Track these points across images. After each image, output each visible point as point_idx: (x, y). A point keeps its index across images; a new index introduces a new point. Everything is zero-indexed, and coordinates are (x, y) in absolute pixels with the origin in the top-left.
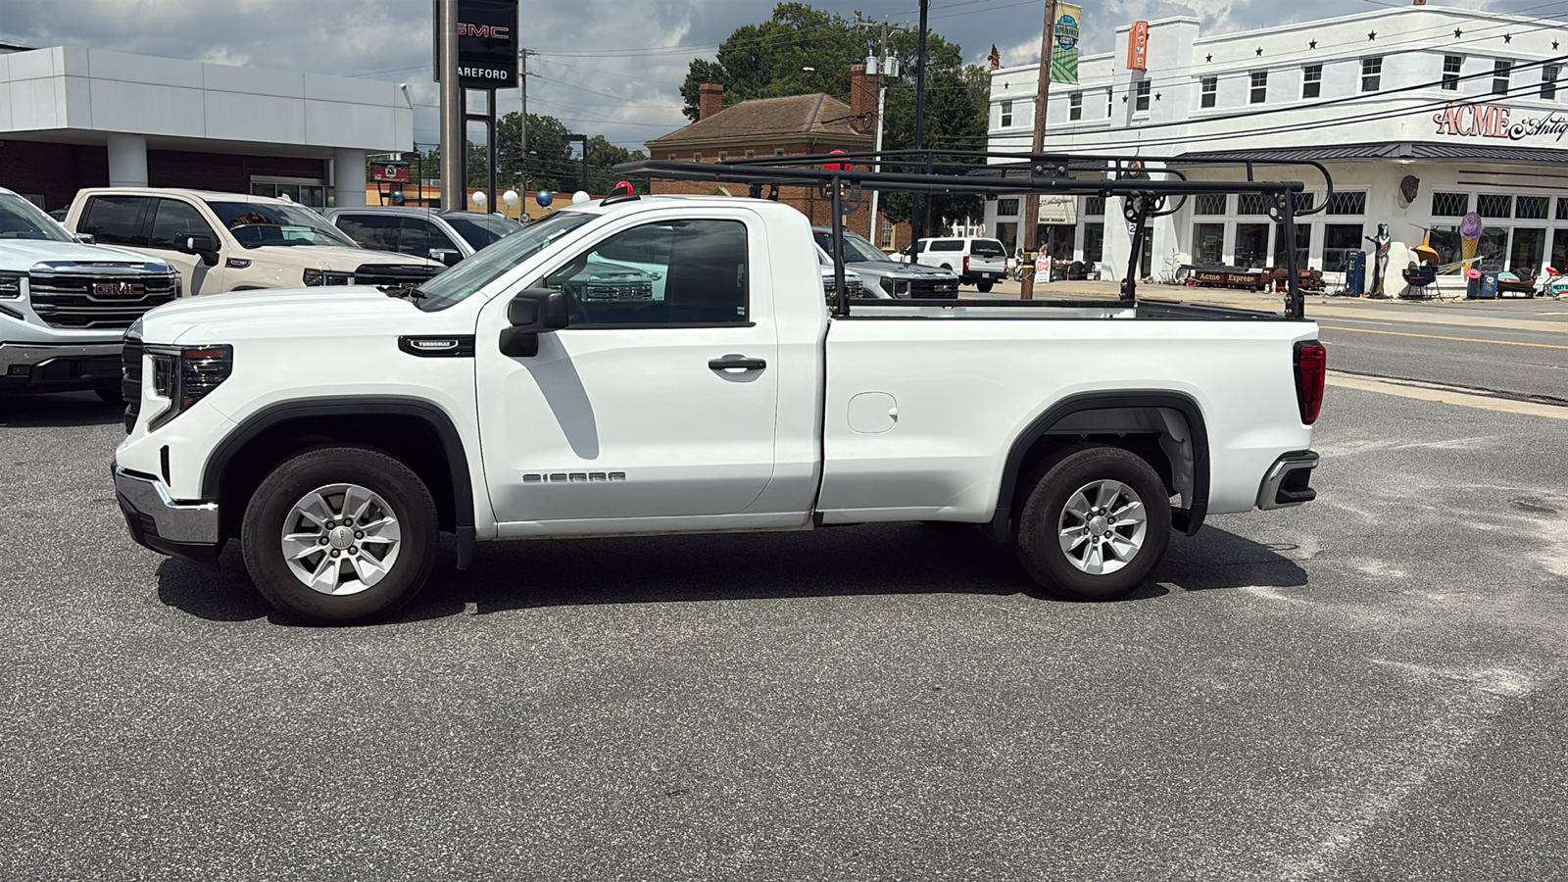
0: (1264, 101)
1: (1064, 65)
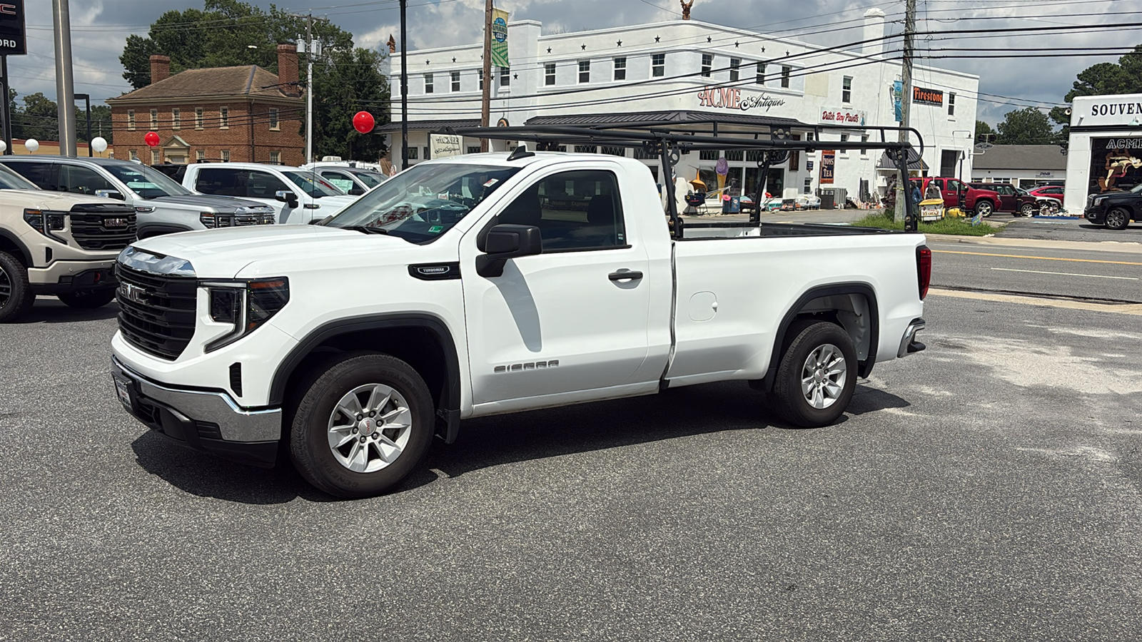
0: (588, 81)
1: (499, 53)
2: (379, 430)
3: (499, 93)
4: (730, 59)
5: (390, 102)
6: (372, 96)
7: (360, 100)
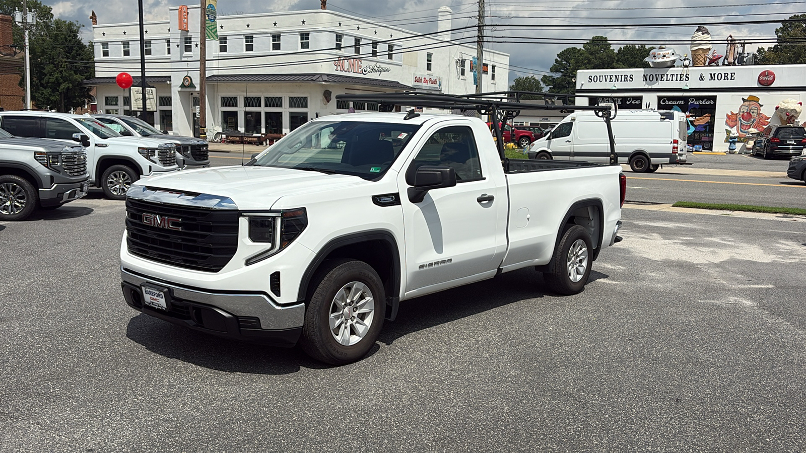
0: (252, 50)
1: (211, 30)
2: (355, 314)
3: (184, 57)
4: (354, 38)
5: (95, 62)
6: (79, 57)
7: (69, 60)
